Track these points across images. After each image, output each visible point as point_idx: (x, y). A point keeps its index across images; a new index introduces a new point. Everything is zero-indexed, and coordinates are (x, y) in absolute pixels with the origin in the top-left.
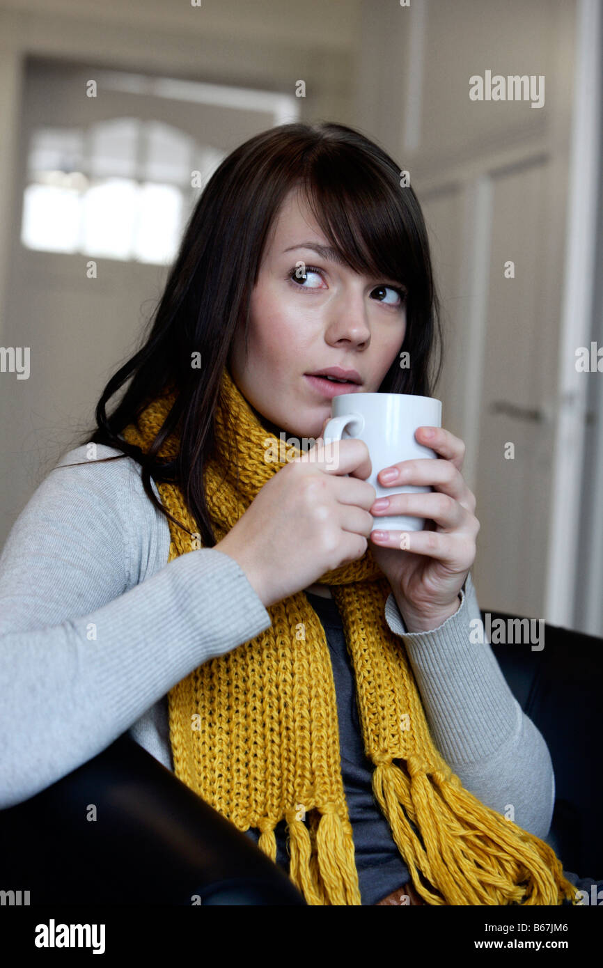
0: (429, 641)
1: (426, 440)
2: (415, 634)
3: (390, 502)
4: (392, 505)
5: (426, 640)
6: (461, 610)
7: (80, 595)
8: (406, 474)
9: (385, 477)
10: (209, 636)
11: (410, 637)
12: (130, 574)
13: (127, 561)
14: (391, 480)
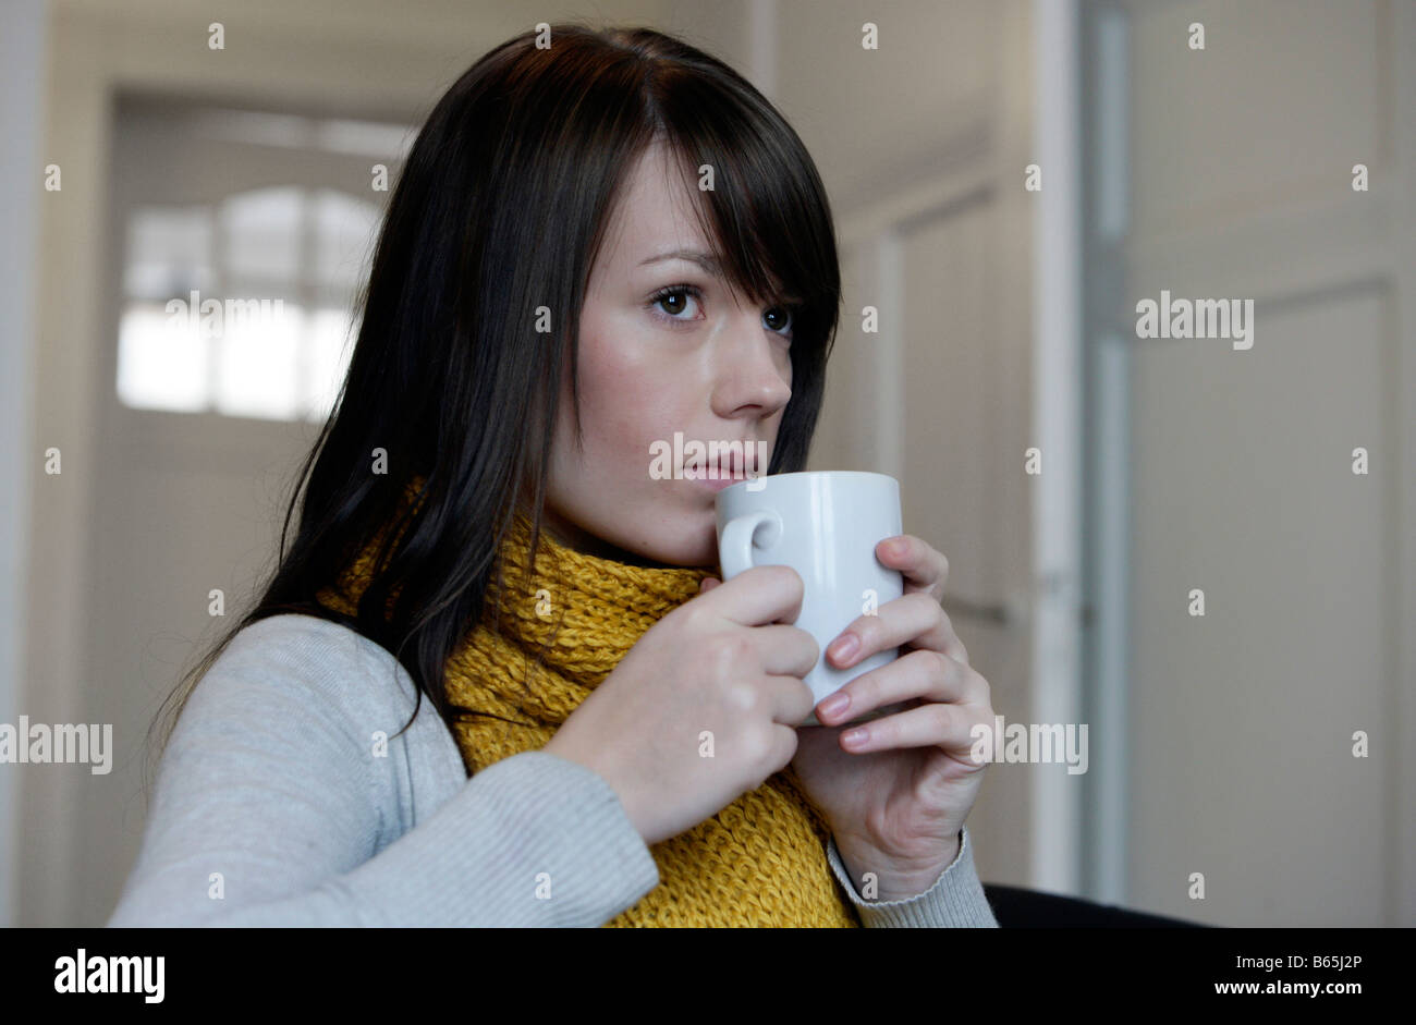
0: (914, 913)
1: (895, 560)
2: (892, 903)
3: (850, 696)
4: (855, 699)
5: (910, 912)
6: (963, 856)
7: (311, 845)
8: (870, 636)
9: (839, 655)
10: (567, 903)
11: (882, 908)
12: (382, 815)
13: (374, 791)
14: (850, 654)
